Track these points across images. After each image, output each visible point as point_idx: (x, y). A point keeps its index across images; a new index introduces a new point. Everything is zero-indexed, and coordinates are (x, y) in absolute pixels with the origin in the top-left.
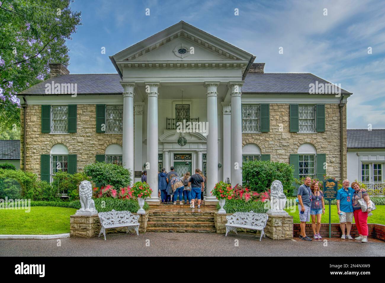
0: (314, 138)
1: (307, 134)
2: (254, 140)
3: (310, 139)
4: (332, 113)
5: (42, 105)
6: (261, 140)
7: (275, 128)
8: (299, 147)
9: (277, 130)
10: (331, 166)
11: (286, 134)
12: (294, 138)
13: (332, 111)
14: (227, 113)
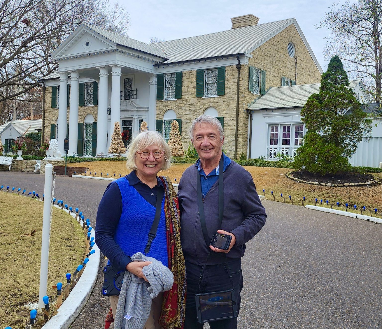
0: (216, 102)
1: (210, 98)
2: (171, 106)
3: (212, 103)
4: (231, 75)
5: (52, 87)
6: (176, 106)
7: (187, 94)
8: (204, 111)
9: (188, 96)
10: (228, 129)
11: (194, 99)
12: (200, 103)
13: (232, 73)
14: (152, 84)
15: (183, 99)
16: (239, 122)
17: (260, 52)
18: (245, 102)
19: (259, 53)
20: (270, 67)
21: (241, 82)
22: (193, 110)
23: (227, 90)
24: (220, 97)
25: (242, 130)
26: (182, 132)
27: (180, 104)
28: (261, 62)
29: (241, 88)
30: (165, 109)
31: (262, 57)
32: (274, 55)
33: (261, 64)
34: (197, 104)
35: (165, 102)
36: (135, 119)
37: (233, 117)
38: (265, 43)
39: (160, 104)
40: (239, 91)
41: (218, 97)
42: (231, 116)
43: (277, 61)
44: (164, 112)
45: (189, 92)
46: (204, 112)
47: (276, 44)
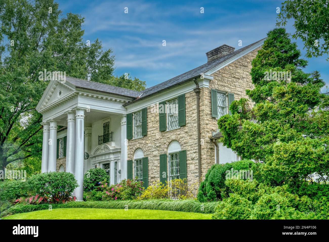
0: (178, 134)
1: (173, 130)
2: (139, 144)
3: (175, 136)
4: (191, 102)
6: (144, 144)
7: (152, 129)
8: (168, 145)
9: (153, 132)
10: (192, 163)
11: (158, 135)
12: (164, 137)
13: (191, 100)
14: (123, 124)
15: (149, 136)
16: (202, 154)
17: (224, 73)
18: (207, 130)
19: (224, 75)
20: (239, 89)
21: (202, 108)
22: (158, 146)
23: (188, 120)
24: (182, 128)
25: (205, 163)
26: (149, 171)
27: (147, 141)
28: (227, 85)
29: (201, 114)
30: (134, 148)
31: (228, 79)
32: (244, 76)
33: (228, 87)
34: (161, 139)
35: (134, 141)
36: (112, 162)
37: (195, 148)
38: (232, 64)
39: (130, 144)
40: (200, 118)
41: (180, 129)
42: (194, 148)
43: (249, 83)
44: (134, 151)
45: (154, 127)
46: (168, 147)
47: (246, 65)
